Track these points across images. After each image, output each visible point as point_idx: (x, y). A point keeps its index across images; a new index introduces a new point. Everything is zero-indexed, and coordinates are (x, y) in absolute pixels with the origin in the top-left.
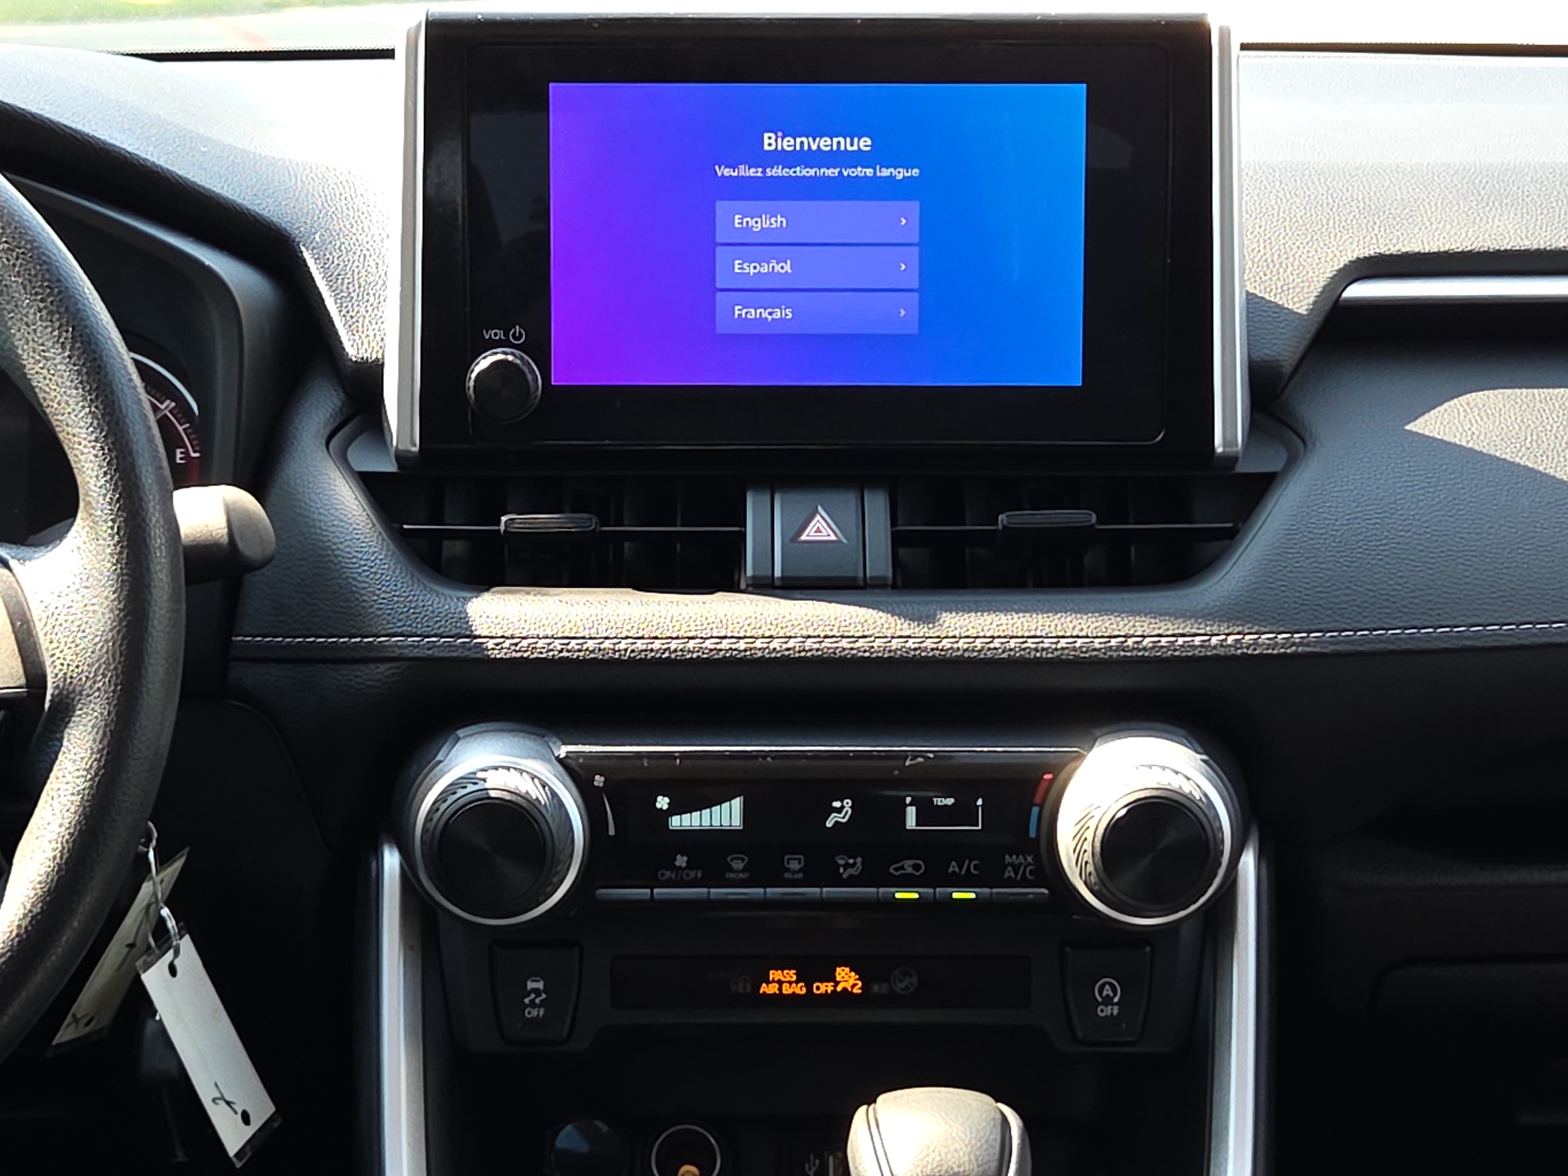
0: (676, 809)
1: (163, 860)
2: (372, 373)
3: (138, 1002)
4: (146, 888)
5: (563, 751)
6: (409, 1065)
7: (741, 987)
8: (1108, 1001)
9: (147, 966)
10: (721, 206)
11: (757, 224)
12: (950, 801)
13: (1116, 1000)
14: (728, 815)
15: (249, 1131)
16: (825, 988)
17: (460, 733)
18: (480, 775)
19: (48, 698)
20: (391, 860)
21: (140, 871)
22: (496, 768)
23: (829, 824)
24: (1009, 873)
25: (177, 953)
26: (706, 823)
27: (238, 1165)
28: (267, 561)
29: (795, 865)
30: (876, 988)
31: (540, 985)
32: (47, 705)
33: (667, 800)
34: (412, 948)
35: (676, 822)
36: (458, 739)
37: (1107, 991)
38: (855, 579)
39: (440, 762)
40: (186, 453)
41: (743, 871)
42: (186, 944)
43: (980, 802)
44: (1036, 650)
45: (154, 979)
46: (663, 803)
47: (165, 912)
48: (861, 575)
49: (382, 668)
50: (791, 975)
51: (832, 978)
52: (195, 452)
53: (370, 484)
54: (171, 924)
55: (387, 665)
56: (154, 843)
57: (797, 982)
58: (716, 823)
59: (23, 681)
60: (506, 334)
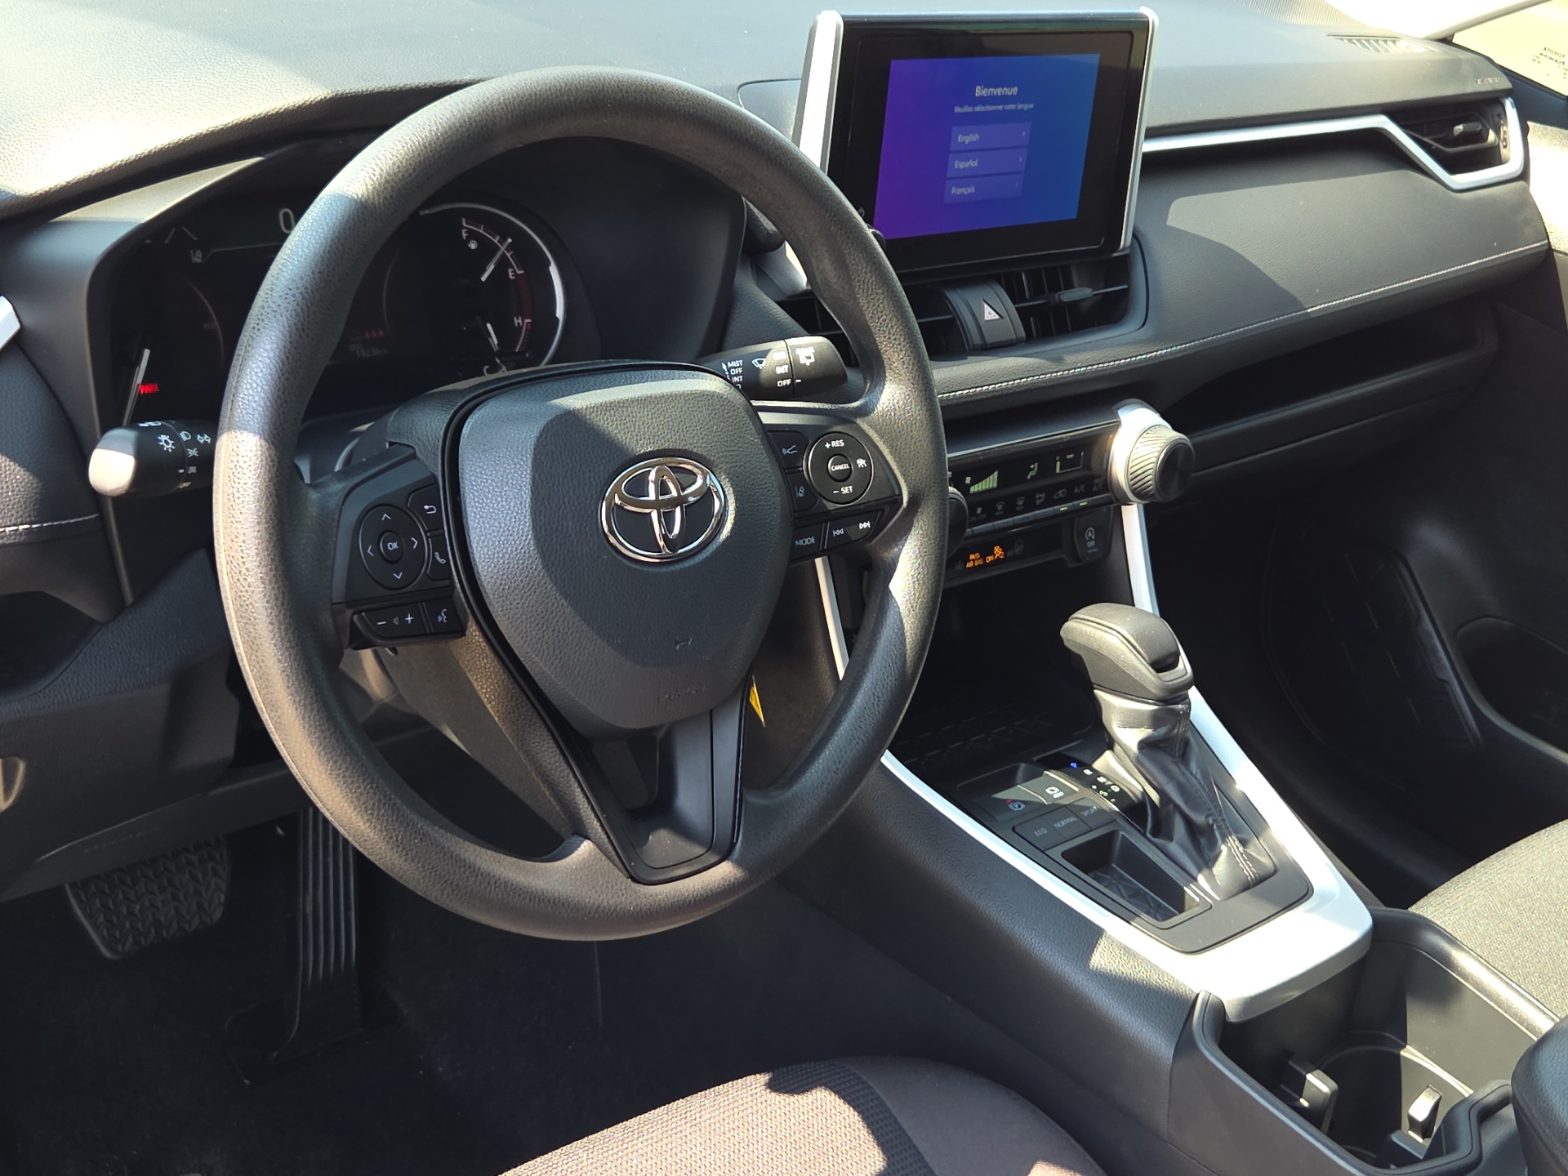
0: (973, 483)
7: (959, 567)
8: (1091, 539)
10: (955, 129)
11: (968, 139)
12: (1072, 455)
13: (1093, 537)
14: (991, 482)
16: (990, 558)
19: (906, 500)
23: (1029, 477)
24: (1095, 488)
26: (985, 487)
29: (1020, 503)
30: (1009, 554)
32: (905, 505)
33: (970, 478)
35: (974, 489)
37: (1090, 534)
38: (1013, 340)
40: (514, 271)
41: (1002, 510)
43: (1082, 454)
46: (968, 480)
48: (1015, 337)
50: (977, 555)
51: (993, 553)
52: (519, 270)
57: (980, 559)
58: (989, 486)
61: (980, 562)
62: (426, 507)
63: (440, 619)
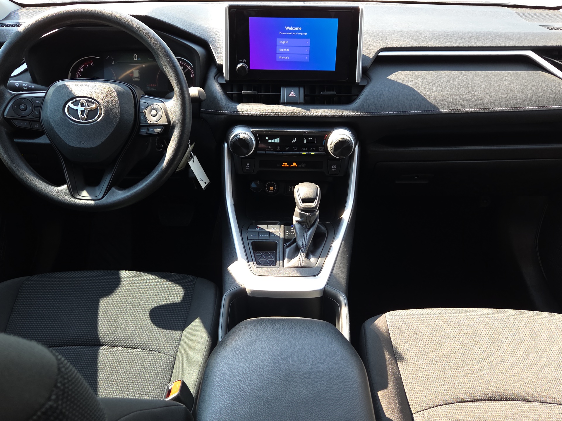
0: (269, 139)
1: (191, 145)
2: (221, 66)
3: (188, 166)
4: (189, 149)
5: (252, 130)
6: (229, 176)
7: (279, 165)
8: (334, 168)
9: (189, 161)
10: (277, 39)
11: (283, 42)
12: (311, 139)
14: (277, 140)
15: (206, 185)
16: (292, 166)
17: (236, 127)
18: (239, 134)
19: (171, 125)
20: (226, 145)
21: (188, 147)
22: (241, 133)
23: (293, 142)
24: (320, 150)
25: (194, 159)
26: (274, 142)
27: (204, 190)
28: (205, 100)
29: (287, 148)
30: (299, 166)
31: (249, 164)
32: (171, 126)
33: (268, 138)
34: (229, 159)
35: (269, 141)
36: (236, 128)
37: (334, 166)
38: (298, 103)
39: (233, 131)
40: (193, 75)
41: (279, 149)
42: (195, 157)
43: (316, 139)
44: (325, 115)
45: (190, 163)
46: (267, 138)
47: (192, 153)
48: (299, 102)
49: (224, 116)
50: (287, 164)
51: (293, 164)
53: (221, 85)
54: (193, 154)
55: (225, 116)
56: (189, 142)
57: (287, 165)
58: (275, 142)
59: (167, 122)
60: (243, 61)
61: (288, 166)
62: (37, 101)
63: (36, 126)
